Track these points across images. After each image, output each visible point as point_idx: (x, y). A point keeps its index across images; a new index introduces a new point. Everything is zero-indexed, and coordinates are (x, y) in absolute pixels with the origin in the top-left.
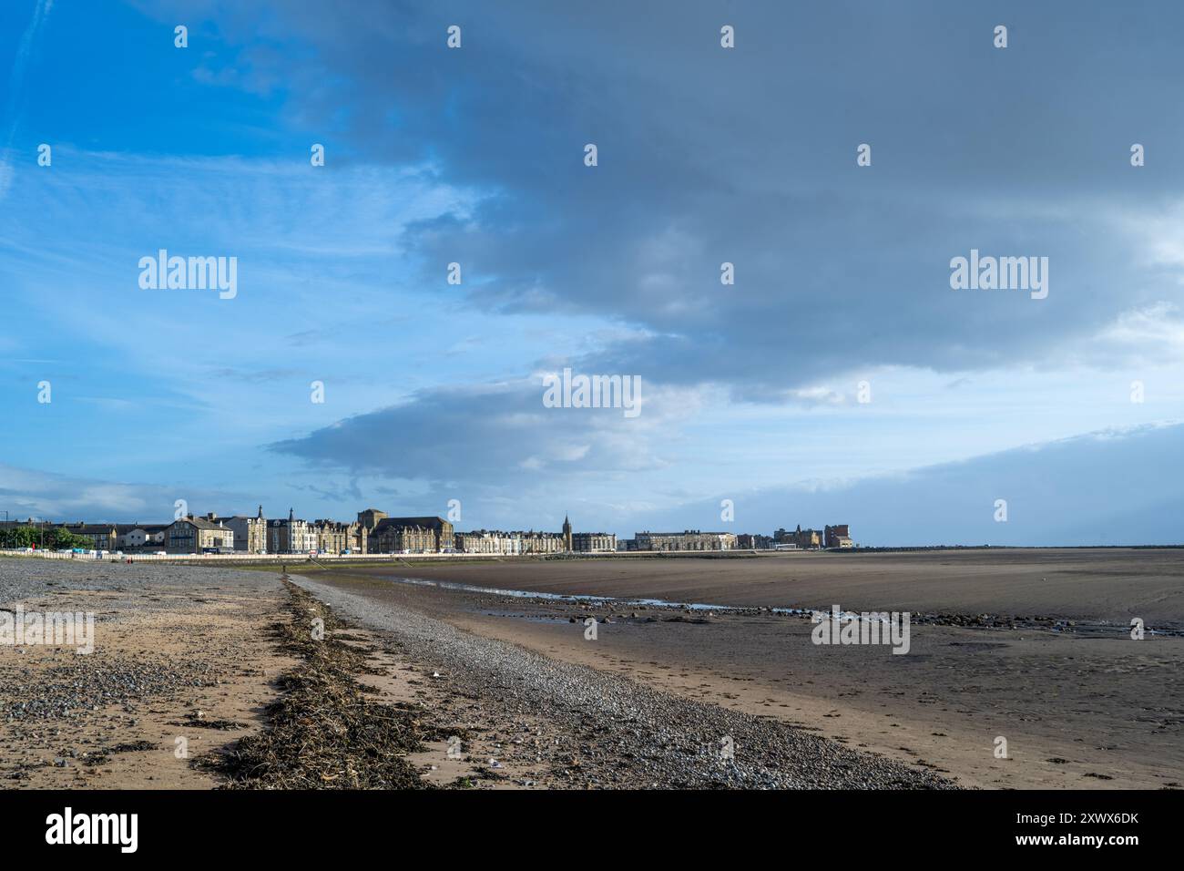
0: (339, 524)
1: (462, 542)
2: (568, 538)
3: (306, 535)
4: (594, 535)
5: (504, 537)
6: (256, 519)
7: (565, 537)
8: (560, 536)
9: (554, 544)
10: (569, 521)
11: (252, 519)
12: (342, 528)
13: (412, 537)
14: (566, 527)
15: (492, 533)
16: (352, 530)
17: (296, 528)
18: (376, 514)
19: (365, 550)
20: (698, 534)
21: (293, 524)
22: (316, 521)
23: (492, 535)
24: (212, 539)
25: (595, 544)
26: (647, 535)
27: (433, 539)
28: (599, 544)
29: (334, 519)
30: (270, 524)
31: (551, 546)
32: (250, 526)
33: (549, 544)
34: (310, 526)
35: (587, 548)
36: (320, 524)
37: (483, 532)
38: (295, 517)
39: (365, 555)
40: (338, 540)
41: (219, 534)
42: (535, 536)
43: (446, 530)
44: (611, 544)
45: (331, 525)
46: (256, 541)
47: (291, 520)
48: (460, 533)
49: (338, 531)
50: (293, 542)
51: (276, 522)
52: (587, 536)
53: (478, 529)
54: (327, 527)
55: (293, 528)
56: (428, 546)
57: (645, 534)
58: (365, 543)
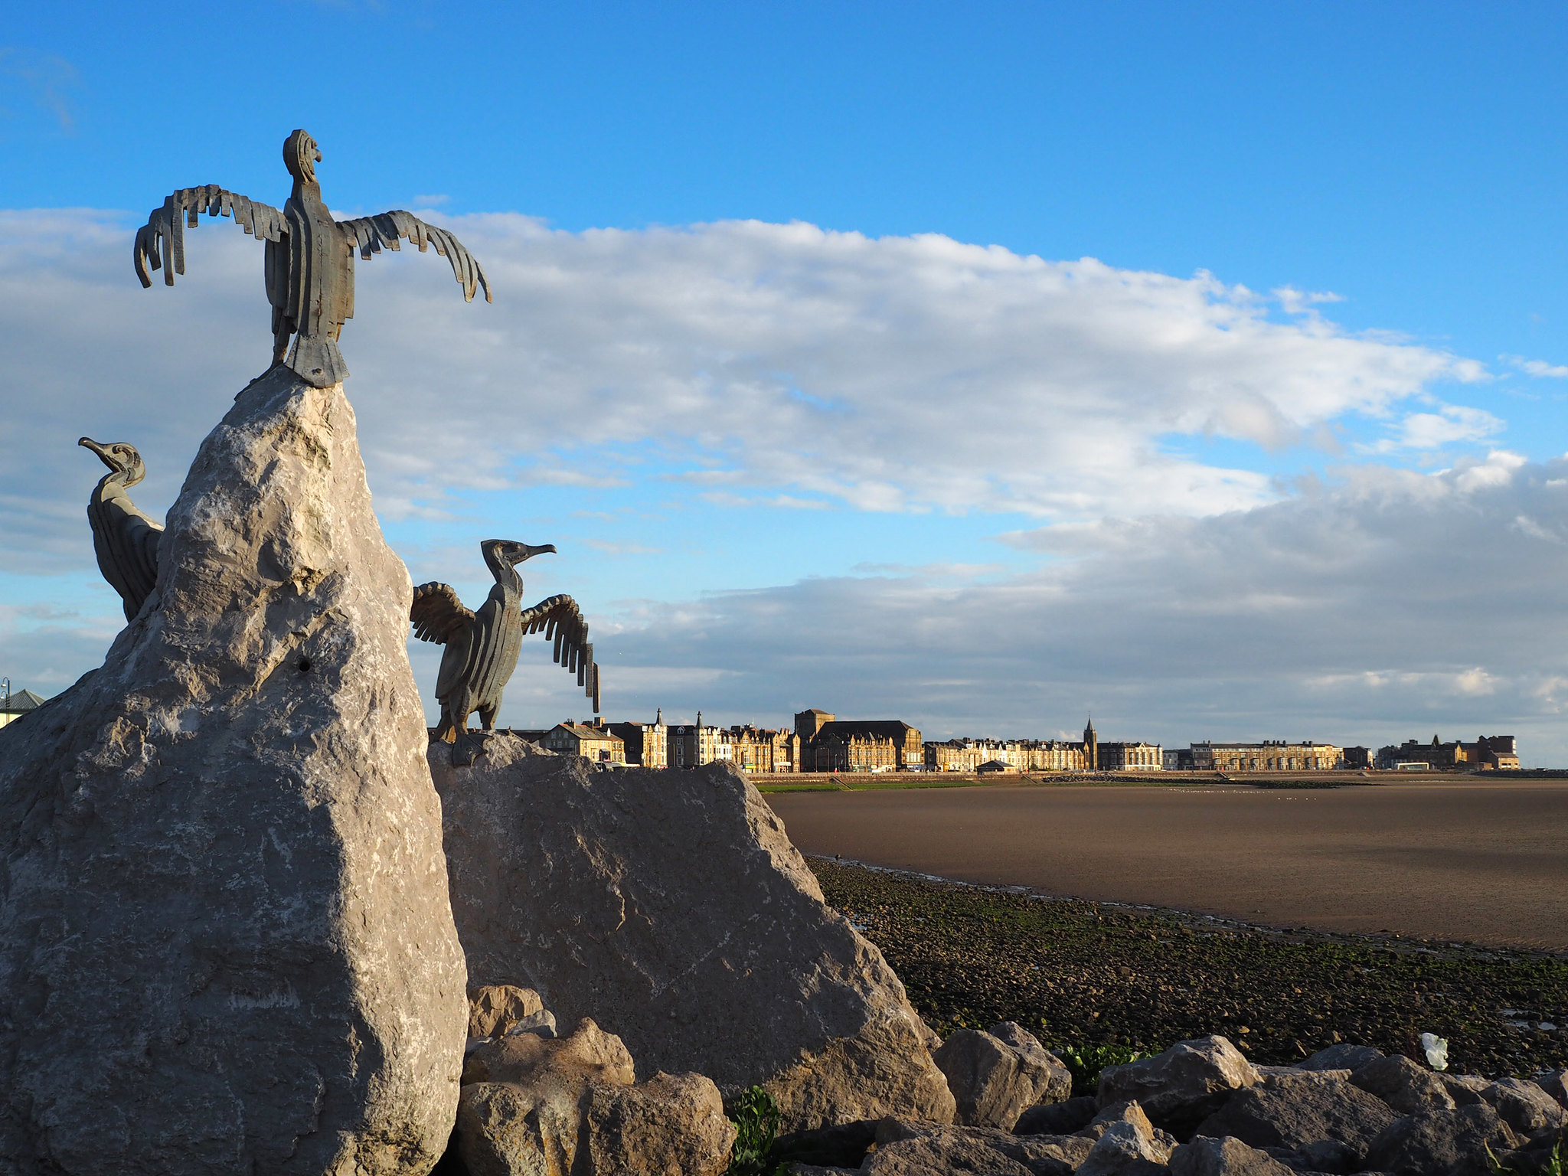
0: (762, 731)
1: (934, 756)
2: (1091, 750)
3: (718, 746)
4: (1129, 745)
5: (997, 747)
6: (653, 726)
7: (1086, 747)
8: (1080, 746)
9: (1070, 757)
10: (1093, 727)
11: (648, 725)
12: (766, 736)
13: (862, 748)
14: (1089, 735)
15: (979, 743)
16: (779, 740)
17: (705, 737)
18: (818, 716)
19: (797, 766)
20: (1284, 745)
21: (701, 732)
22: (733, 728)
23: (978, 746)
24: (597, 751)
25: (1130, 759)
26: (1207, 746)
27: (892, 750)
28: (1137, 759)
29: (756, 724)
30: (672, 731)
31: (1064, 761)
32: (645, 735)
33: (1063, 757)
34: (724, 734)
35: (1119, 762)
36: (737, 732)
37: (966, 740)
38: (703, 723)
39: (797, 773)
40: (760, 752)
41: (605, 745)
42: (1044, 746)
43: (911, 736)
44: (1154, 759)
45: (751, 733)
46: (654, 754)
47: (698, 727)
48: (932, 743)
49: (761, 740)
50: (701, 755)
51: (680, 729)
52: (1118, 747)
53: (959, 737)
54: (746, 736)
55: (701, 738)
56: (885, 761)
57: (1204, 746)
58: (796, 756)
